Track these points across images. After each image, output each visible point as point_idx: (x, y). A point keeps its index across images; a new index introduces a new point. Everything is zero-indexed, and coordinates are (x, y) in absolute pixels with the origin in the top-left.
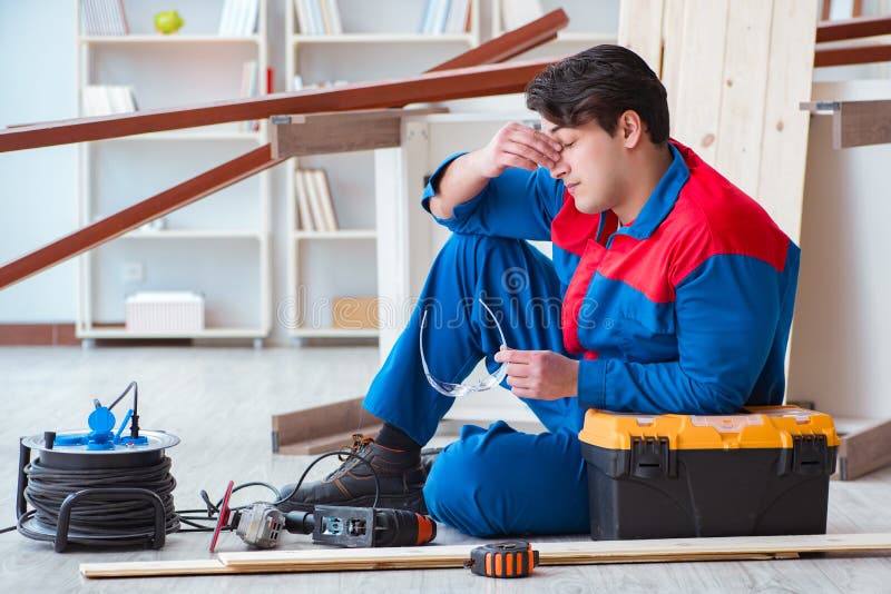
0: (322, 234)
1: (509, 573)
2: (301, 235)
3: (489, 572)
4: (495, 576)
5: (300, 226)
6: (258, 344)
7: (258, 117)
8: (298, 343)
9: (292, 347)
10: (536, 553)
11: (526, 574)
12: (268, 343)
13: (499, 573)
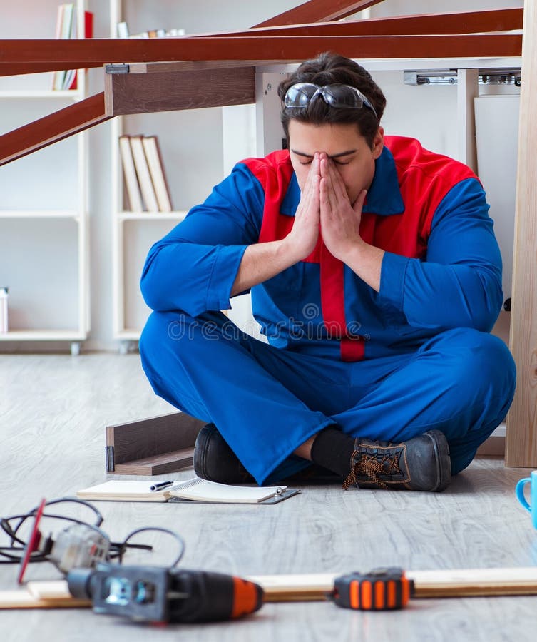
0: (153, 214)
1: (380, 603)
2: (127, 215)
3: (355, 603)
4: (361, 609)
5: (126, 206)
6: (75, 348)
7: (77, 66)
8: (123, 349)
9: (118, 353)
10: (412, 583)
11: (399, 606)
12: (86, 348)
13: (367, 603)
